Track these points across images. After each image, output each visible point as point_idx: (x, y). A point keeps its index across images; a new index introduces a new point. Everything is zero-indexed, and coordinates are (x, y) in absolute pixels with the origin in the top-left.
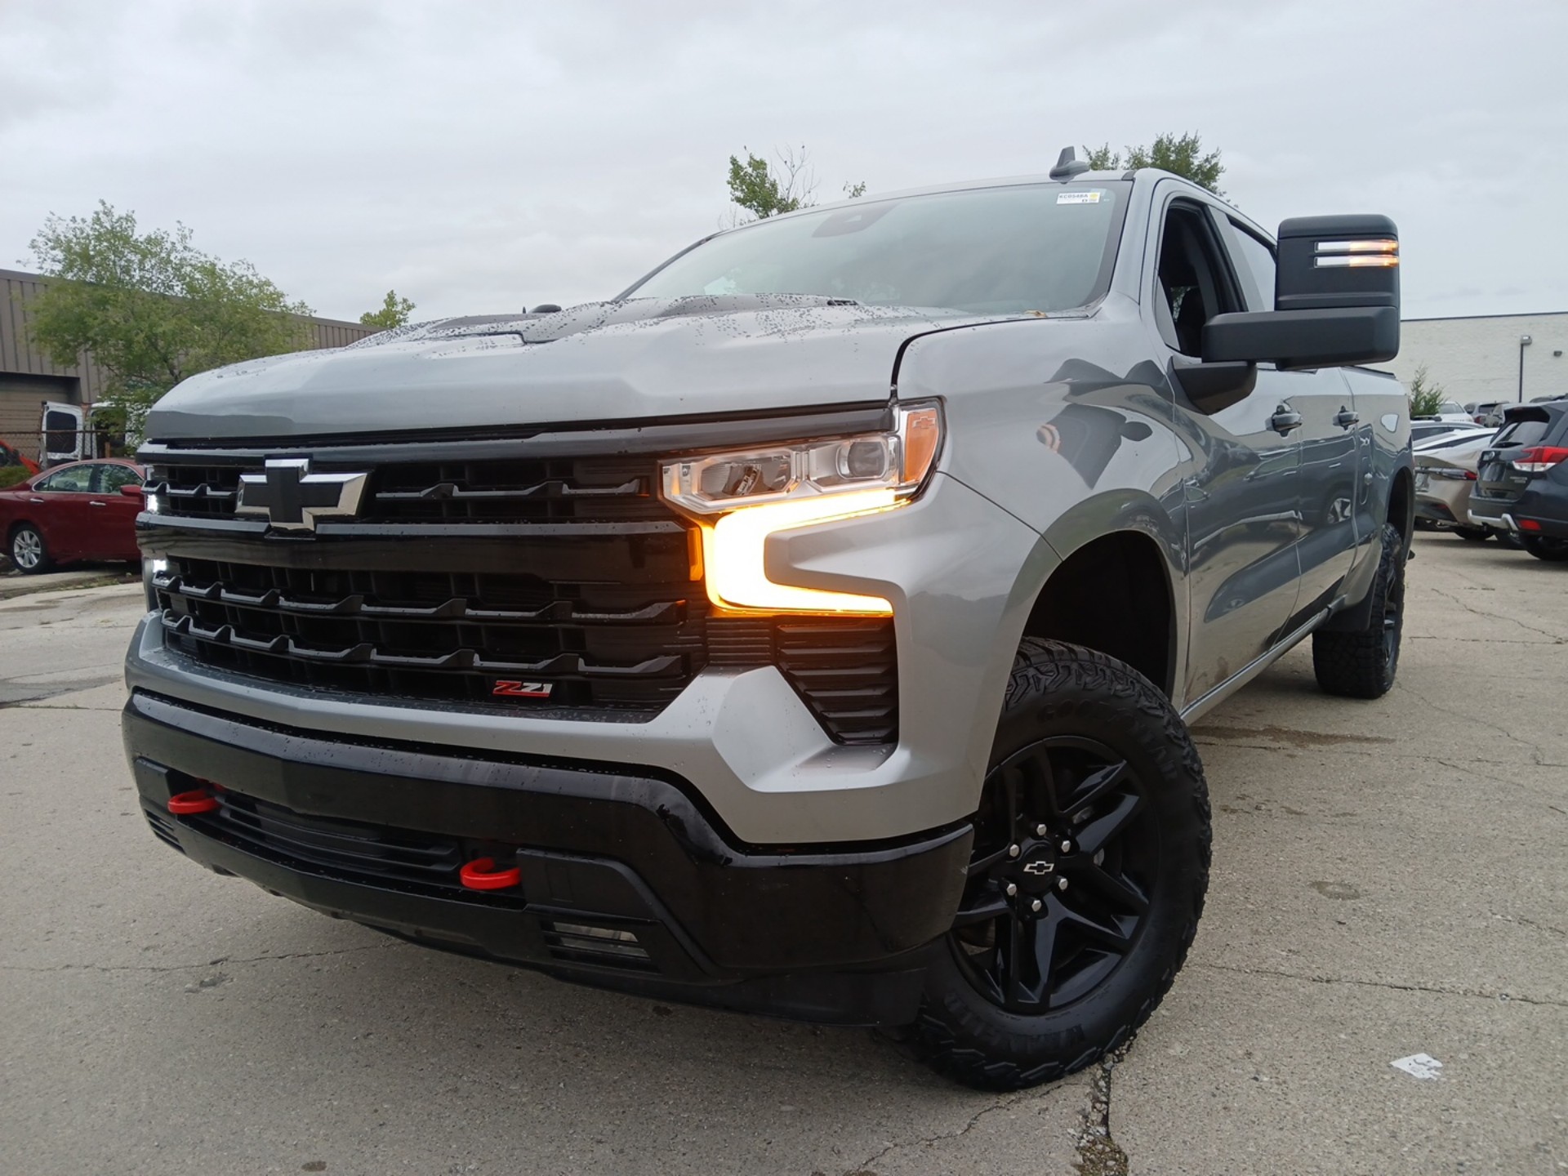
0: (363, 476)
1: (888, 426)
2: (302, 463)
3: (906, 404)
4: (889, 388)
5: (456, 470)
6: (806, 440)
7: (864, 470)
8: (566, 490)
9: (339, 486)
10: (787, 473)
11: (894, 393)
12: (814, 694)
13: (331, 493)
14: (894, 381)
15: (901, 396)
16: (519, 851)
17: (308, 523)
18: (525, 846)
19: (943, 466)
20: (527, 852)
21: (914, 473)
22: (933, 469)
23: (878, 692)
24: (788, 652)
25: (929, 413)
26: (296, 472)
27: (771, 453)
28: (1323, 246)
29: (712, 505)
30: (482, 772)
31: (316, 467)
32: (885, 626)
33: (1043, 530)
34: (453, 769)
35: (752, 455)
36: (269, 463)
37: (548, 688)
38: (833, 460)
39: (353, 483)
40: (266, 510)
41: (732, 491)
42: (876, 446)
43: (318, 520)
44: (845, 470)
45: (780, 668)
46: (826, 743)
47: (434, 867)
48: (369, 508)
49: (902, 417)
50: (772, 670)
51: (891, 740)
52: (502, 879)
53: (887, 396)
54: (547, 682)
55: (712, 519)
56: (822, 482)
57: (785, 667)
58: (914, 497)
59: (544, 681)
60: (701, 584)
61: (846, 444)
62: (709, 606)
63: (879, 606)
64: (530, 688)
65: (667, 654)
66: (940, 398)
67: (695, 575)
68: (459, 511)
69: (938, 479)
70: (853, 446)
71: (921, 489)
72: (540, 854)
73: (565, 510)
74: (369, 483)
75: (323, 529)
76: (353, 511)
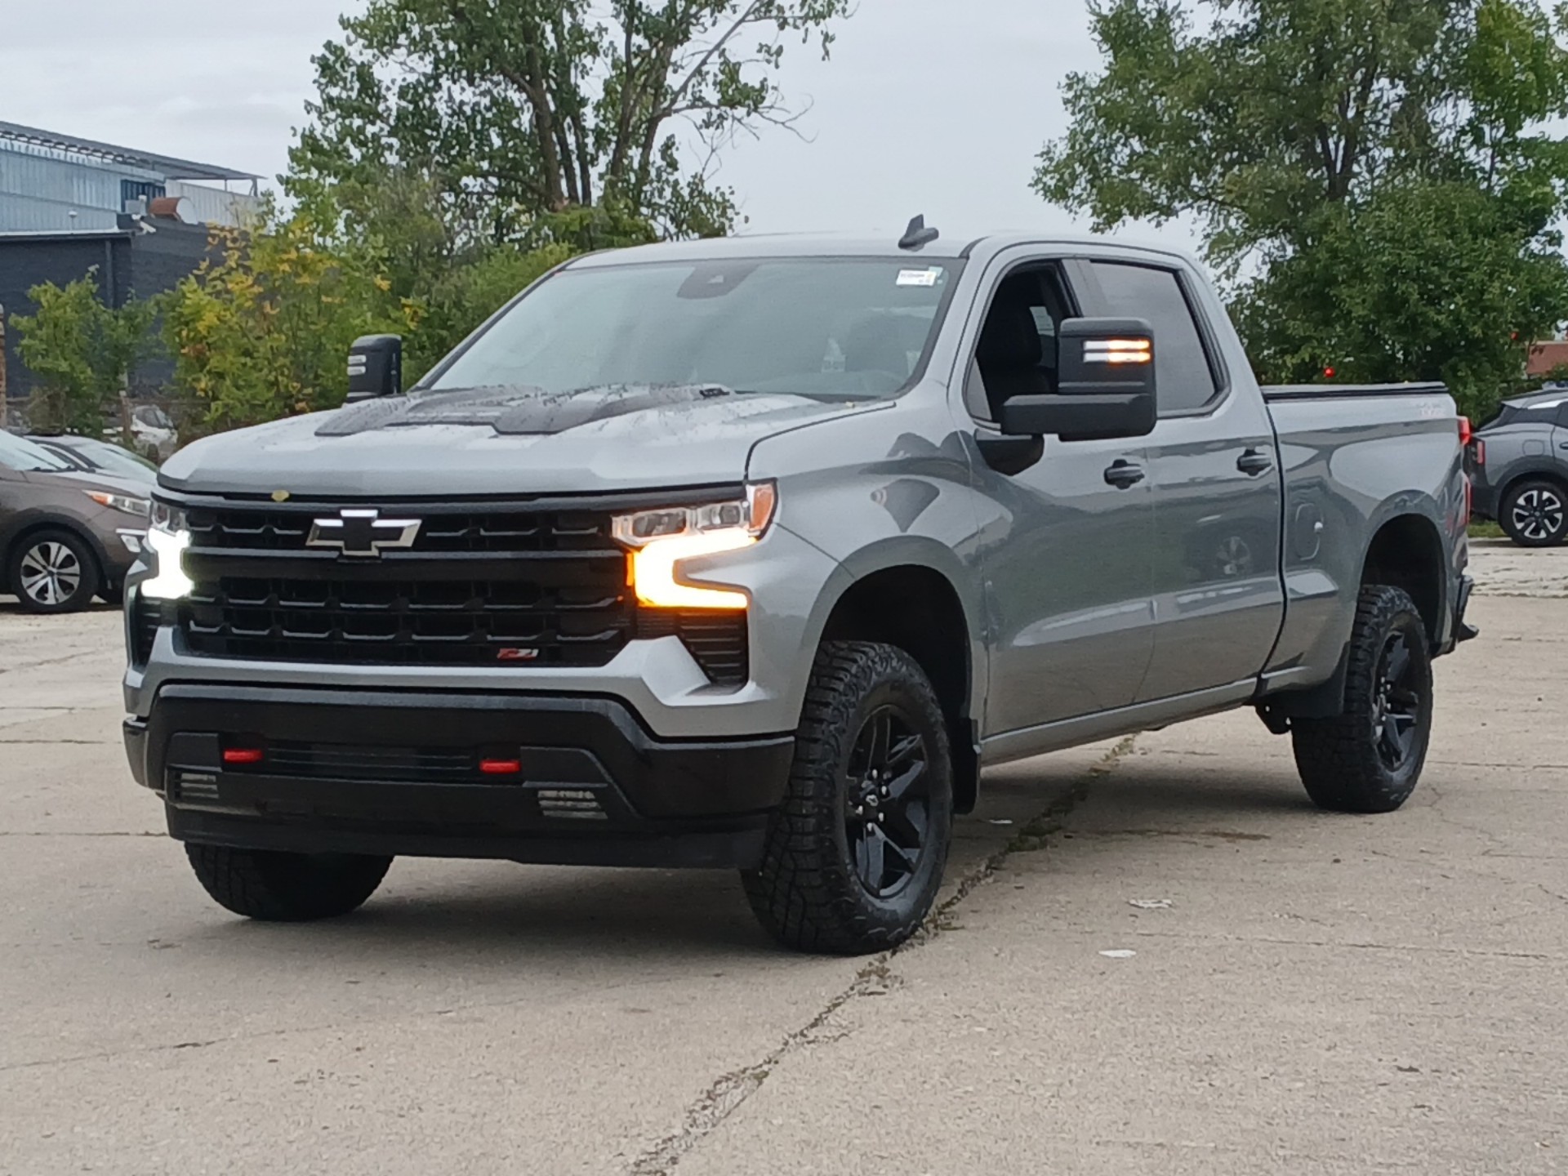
0: (417, 522)
1: (742, 496)
2: (373, 513)
3: (754, 483)
4: (743, 472)
5: (481, 519)
6: (695, 504)
7: (729, 521)
8: (554, 531)
9: (400, 530)
10: (684, 522)
11: (746, 476)
12: (699, 653)
13: (397, 533)
14: (747, 467)
15: (751, 478)
16: (521, 748)
17: (374, 552)
18: (527, 744)
19: (776, 519)
20: (526, 748)
21: (759, 523)
22: (770, 521)
23: (736, 639)
24: (684, 627)
25: (767, 489)
26: (369, 520)
27: (673, 511)
28: (1089, 345)
29: (639, 541)
30: (497, 702)
31: (381, 516)
32: (741, 615)
33: (841, 560)
34: (479, 701)
35: (662, 512)
36: (345, 513)
37: (535, 653)
38: (709, 516)
39: (411, 525)
40: (340, 543)
41: (648, 533)
42: (736, 508)
43: (381, 549)
44: (717, 521)
45: (680, 637)
46: (704, 681)
48: (420, 542)
49: (751, 490)
50: (675, 638)
51: (744, 681)
52: (509, 765)
53: (741, 478)
54: (534, 648)
55: (639, 549)
56: (705, 528)
57: (683, 635)
58: (759, 538)
59: (532, 648)
60: (632, 589)
61: (718, 506)
62: (637, 601)
63: (737, 601)
64: (523, 653)
65: (612, 629)
66: (774, 480)
67: (629, 583)
68: (480, 544)
69: (773, 527)
70: (722, 508)
71: (763, 533)
72: (536, 748)
73: (552, 543)
74: (422, 526)
75: (385, 555)
76: (409, 544)
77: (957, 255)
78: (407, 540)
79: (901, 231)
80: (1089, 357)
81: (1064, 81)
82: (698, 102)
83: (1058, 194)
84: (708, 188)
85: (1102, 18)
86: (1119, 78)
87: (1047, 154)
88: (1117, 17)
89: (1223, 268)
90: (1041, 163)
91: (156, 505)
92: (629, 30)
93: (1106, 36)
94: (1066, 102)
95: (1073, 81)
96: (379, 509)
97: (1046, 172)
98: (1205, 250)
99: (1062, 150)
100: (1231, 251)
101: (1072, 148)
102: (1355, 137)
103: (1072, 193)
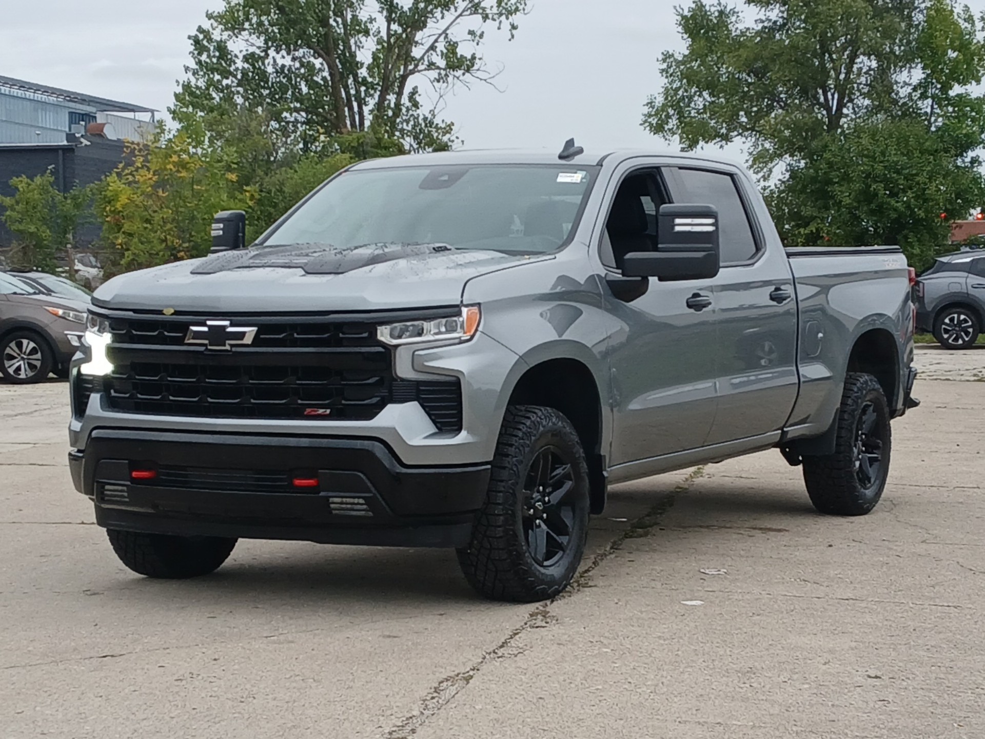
0: (255, 329)
1: (459, 314)
2: (227, 323)
3: (467, 306)
4: (460, 299)
5: (294, 327)
6: (429, 319)
7: (451, 329)
8: (340, 335)
9: (244, 334)
10: (422, 329)
11: (462, 302)
12: (432, 412)
13: (242, 335)
14: (462, 296)
15: (465, 303)
16: (319, 471)
17: (228, 347)
18: (322, 469)
19: (480, 329)
20: (322, 471)
21: (470, 331)
22: (476, 330)
23: (455, 404)
24: (422, 396)
25: (475, 309)
26: (224, 327)
27: (416, 323)
28: (678, 221)
29: (395, 342)
30: (305, 442)
31: (232, 325)
32: (458, 387)
33: (521, 355)
34: (292, 442)
35: (409, 324)
36: (209, 323)
37: (328, 411)
38: (438, 326)
39: (250, 331)
40: (206, 342)
41: (401, 336)
42: (456, 321)
43: (232, 346)
44: (444, 328)
45: (419, 402)
46: (434, 430)
48: (257, 341)
49: (464, 310)
50: (416, 403)
51: (460, 430)
52: (311, 482)
53: (458, 303)
54: (328, 409)
55: (395, 347)
56: (435, 334)
57: (421, 401)
58: (470, 340)
61: (444, 321)
62: (393, 379)
64: (321, 411)
65: (377, 397)
66: (479, 304)
68: (294, 343)
69: (478, 334)
70: (447, 321)
71: (472, 337)
72: (329, 471)
73: (339, 343)
74: (258, 331)
75: (234, 349)
76: (250, 342)
77: (595, 164)
78: (248, 340)
79: (560, 149)
80: (677, 229)
81: (661, 57)
82: (431, 66)
83: (658, 129)
84: (437, 121)
86: (695, 55)
87: (650, 104)
88: (694, 16)
89: (761, 174)
90: (646, 110)
91: (90, 316)
92: (389, 20)
95: (667, 56)
96: (231, 320)
97: (650, 116)
98: (750, 163)
99: (660, 101)
100: (766, 163)
101: (666, 99)
102: (845, 92)
103: (666, 127)
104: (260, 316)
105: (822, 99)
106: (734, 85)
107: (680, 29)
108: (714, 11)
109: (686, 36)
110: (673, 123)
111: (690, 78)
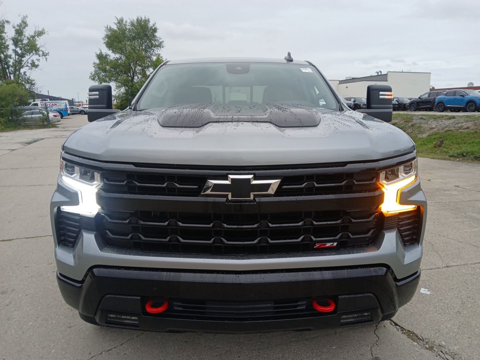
0: (279, 181)
2: (251, 176)
8: (356, 183)
9: (269, 185)
10: (398, 172)
13: (266, 187)
16: (340, 297)
17: (250, 198)
18: (341, 295)
24: (400, 223)
26: (249, 180)
28: (381, 93)
31: (256, 178)
35: (394, 168)
36: (231, 177)
37: (335, 244)
39: (275, 183)
40: (227, 193)
43: (256, 196)
45: (397, 228)
47: (298, 308)
48: (279, 192)
54: (335, 242)
59: (334, 242)
64: (328, 245)
65: (373, 229)
72: (347, 296)
74: (281, 182)
75: (257, 199)
76: (273, 193)
78: (271, 191)
80: (381, 97)
81: (93, 63)
82: (27, 66)
83: (93, 79)
84: (30, 78)
85: (97, 55)
86: (101, 63)
87: (91, 74)
88: (99, 55)
89: (118, 90)
90: (90, 75)
91: (64, 162)
92: (16, 55)
93: (98, 58)
94: (93, 66)
95: (94, 63)
96: (254, 174)
97: (91, 76)
98: (116, 88)
99: (93, 73)
100: (120, 88)
101: (95, 72)
102: (135, 73)
103: (95, 79)
104: (283, 169)
105: (130, 75)
106: (110, 71)
107: (96, 57)
108: (104, 54)
109: (97, 59)
110: (97, 78)
111: (99, 68)
